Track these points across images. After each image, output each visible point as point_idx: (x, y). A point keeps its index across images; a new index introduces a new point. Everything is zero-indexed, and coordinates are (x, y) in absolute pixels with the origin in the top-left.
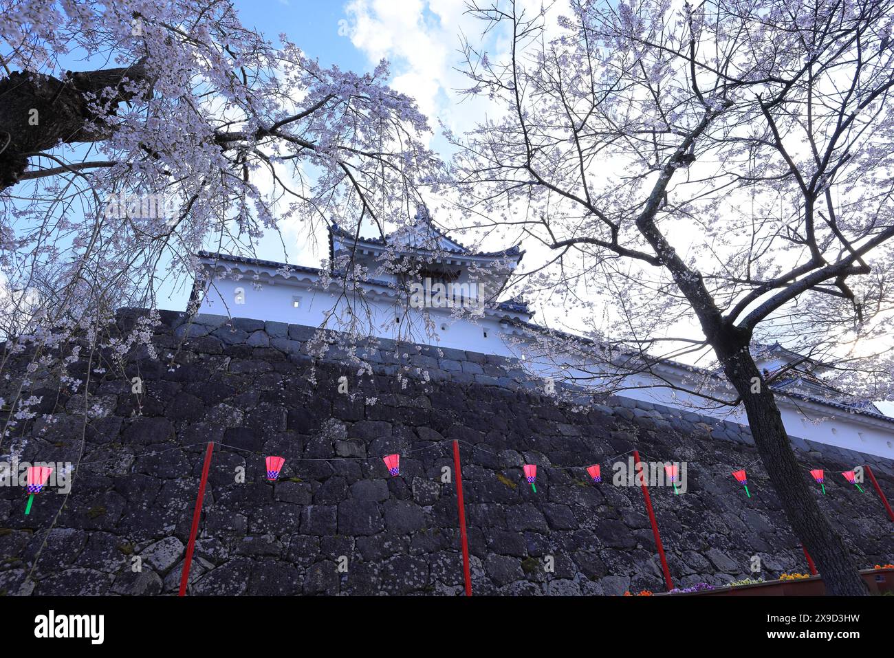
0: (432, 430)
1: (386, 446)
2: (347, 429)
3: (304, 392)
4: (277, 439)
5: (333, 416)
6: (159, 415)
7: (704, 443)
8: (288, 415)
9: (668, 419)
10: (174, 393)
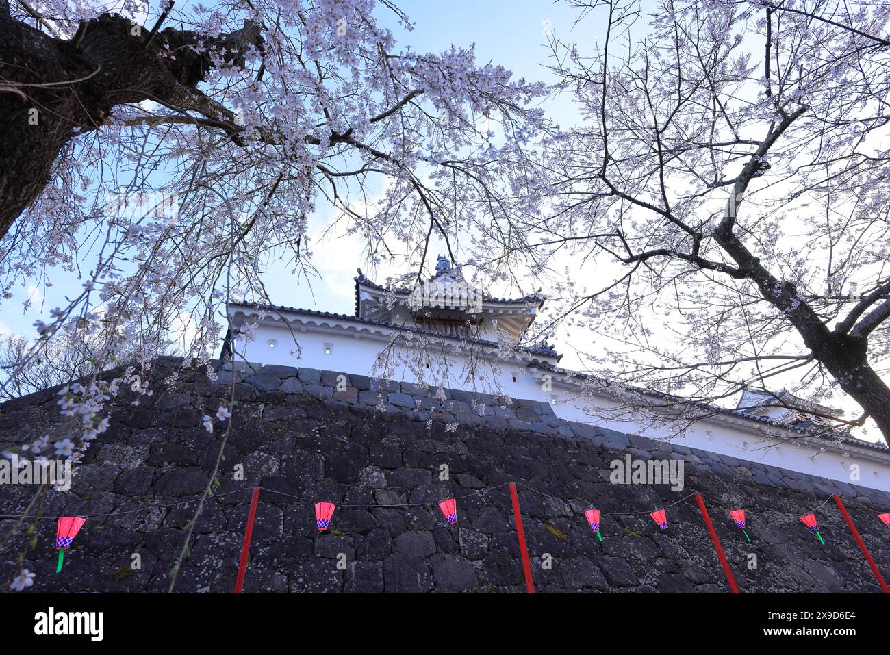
0: (473, 477)
1: (427, 495)
2: (387, 477)
3: (340, 439)
4: (315, 489)
5: (370, 463)
6: (192, 465)
7: (749, 489)
8: (324, 462)
9: (707, 464)
10: (207, 441)
